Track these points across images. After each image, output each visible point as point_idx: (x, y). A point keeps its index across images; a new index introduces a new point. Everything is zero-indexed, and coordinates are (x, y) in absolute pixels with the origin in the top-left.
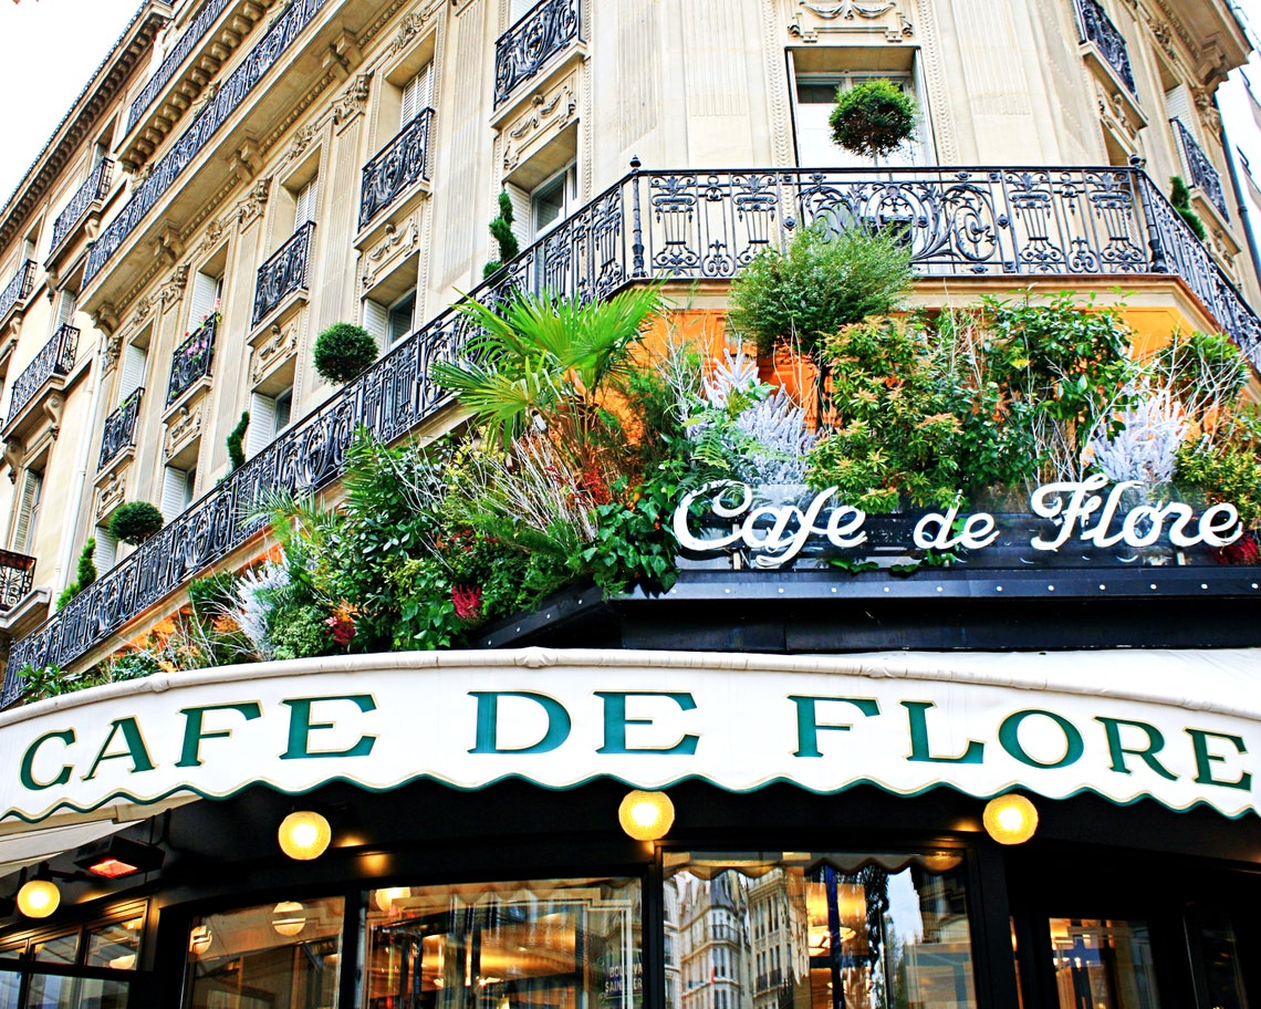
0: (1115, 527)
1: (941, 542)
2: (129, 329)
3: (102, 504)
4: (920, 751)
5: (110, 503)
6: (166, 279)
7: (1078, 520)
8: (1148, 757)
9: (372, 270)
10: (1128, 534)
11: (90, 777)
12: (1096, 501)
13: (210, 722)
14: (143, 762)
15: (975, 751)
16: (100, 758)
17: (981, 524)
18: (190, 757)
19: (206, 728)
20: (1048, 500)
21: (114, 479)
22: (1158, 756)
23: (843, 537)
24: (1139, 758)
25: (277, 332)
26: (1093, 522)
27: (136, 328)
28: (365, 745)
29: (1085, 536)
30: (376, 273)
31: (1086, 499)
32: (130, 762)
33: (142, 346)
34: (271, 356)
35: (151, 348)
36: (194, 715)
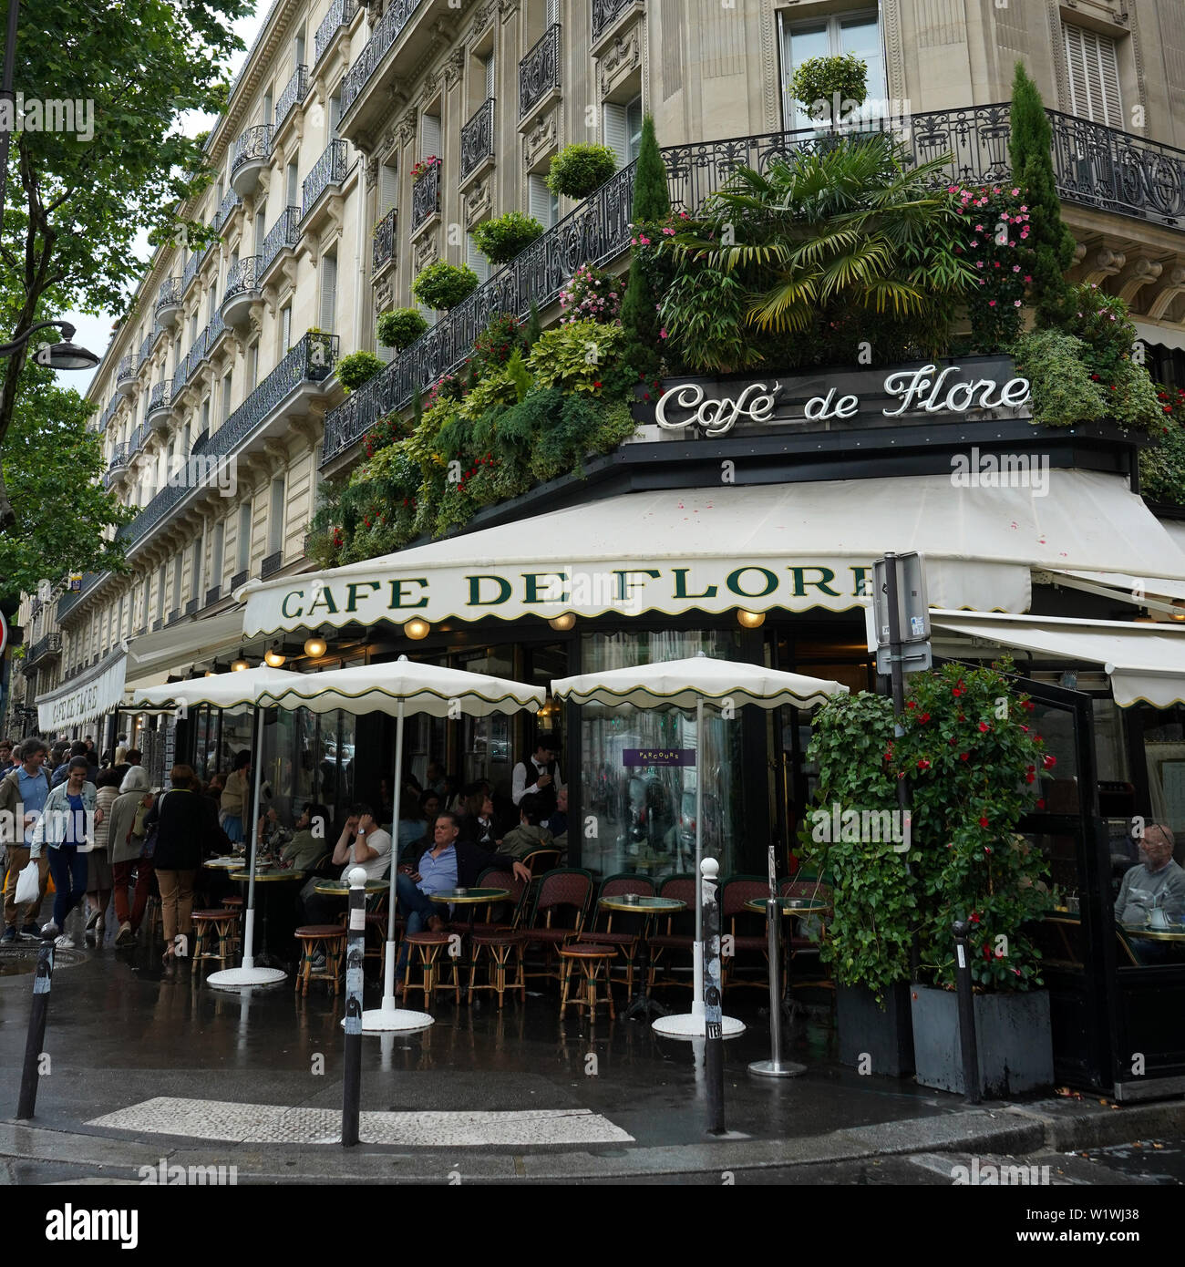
0: (942, 396)
1: (821, 415)
2: (383, 155)
3: (379, 301)
4: (681, 592)
5: (384, 301)
6: (400, 118)
7: (915, 394)
8: (822, 586)
9: (531, 152)
10: (949, 402)
11: (310, 614)
12: (928, 383)
13: (360, 591)
14: (333, 609)
15: (712, 592)
16: (314, 605)
17: (850, 401)
18: (352, 608)
19: (358, 594)
20: (895, 384)
21: (385, 282)
22: (829, 584)
23: (760, 416)
24: (815, 586)
25: (478, 186)
26: (926, 394)
27: (387, 153)
28: (424, 603)
29: (920, 405)
30: (534, 155)
31: (920, 381)
32: (327, 608)
33: (392, 165)
34: (476, 206)
35: (399, 168)
36: (353, 588)
